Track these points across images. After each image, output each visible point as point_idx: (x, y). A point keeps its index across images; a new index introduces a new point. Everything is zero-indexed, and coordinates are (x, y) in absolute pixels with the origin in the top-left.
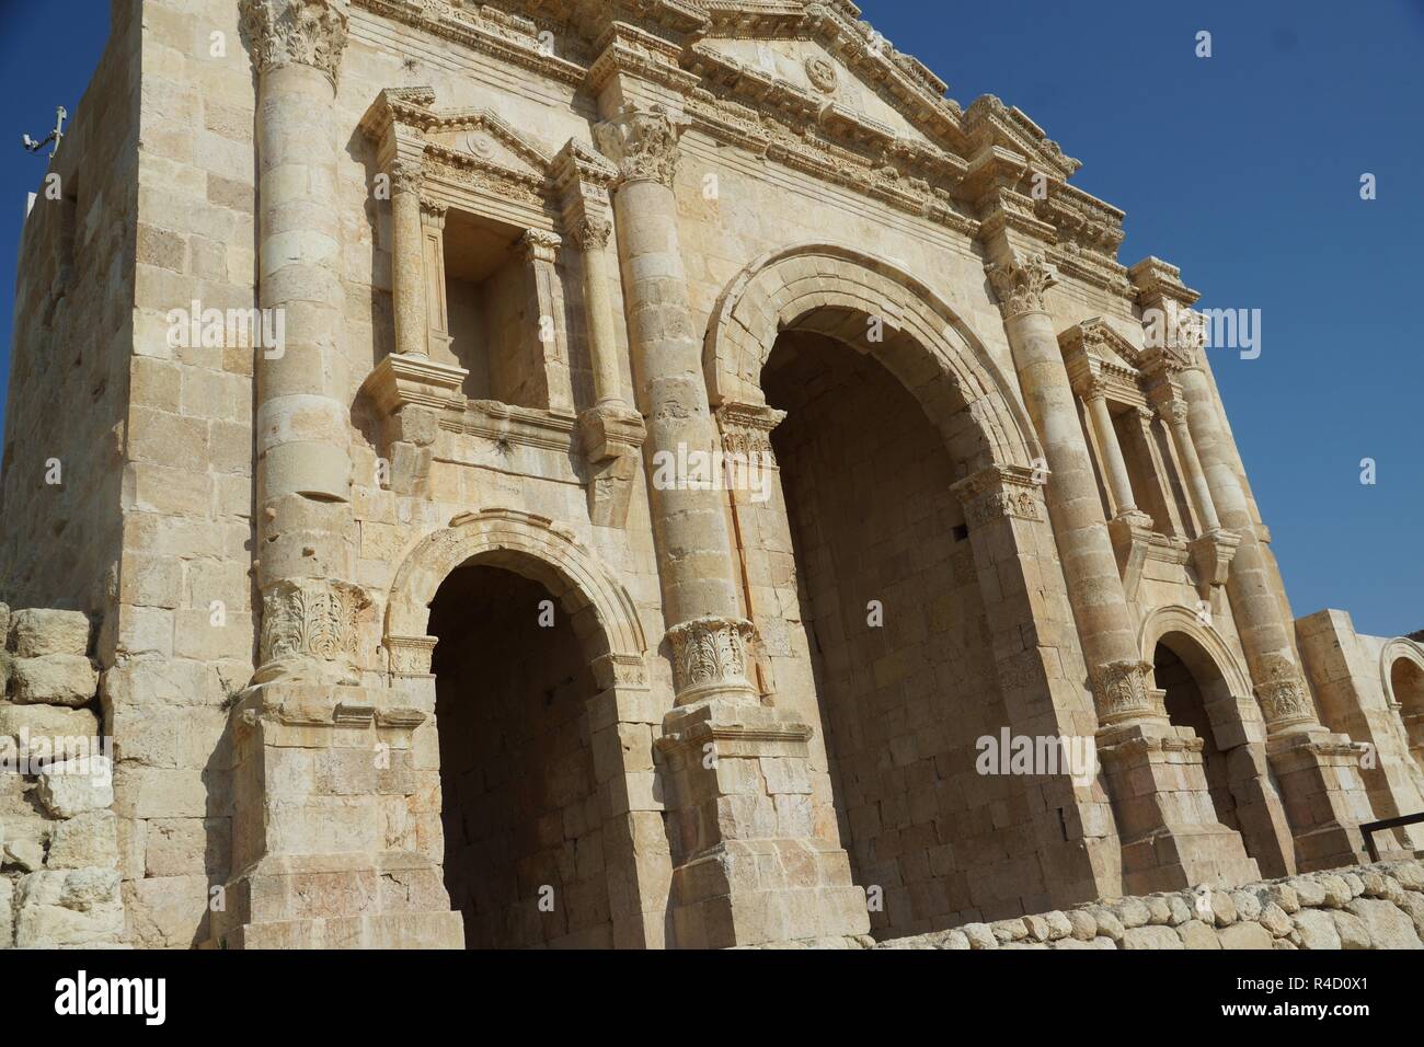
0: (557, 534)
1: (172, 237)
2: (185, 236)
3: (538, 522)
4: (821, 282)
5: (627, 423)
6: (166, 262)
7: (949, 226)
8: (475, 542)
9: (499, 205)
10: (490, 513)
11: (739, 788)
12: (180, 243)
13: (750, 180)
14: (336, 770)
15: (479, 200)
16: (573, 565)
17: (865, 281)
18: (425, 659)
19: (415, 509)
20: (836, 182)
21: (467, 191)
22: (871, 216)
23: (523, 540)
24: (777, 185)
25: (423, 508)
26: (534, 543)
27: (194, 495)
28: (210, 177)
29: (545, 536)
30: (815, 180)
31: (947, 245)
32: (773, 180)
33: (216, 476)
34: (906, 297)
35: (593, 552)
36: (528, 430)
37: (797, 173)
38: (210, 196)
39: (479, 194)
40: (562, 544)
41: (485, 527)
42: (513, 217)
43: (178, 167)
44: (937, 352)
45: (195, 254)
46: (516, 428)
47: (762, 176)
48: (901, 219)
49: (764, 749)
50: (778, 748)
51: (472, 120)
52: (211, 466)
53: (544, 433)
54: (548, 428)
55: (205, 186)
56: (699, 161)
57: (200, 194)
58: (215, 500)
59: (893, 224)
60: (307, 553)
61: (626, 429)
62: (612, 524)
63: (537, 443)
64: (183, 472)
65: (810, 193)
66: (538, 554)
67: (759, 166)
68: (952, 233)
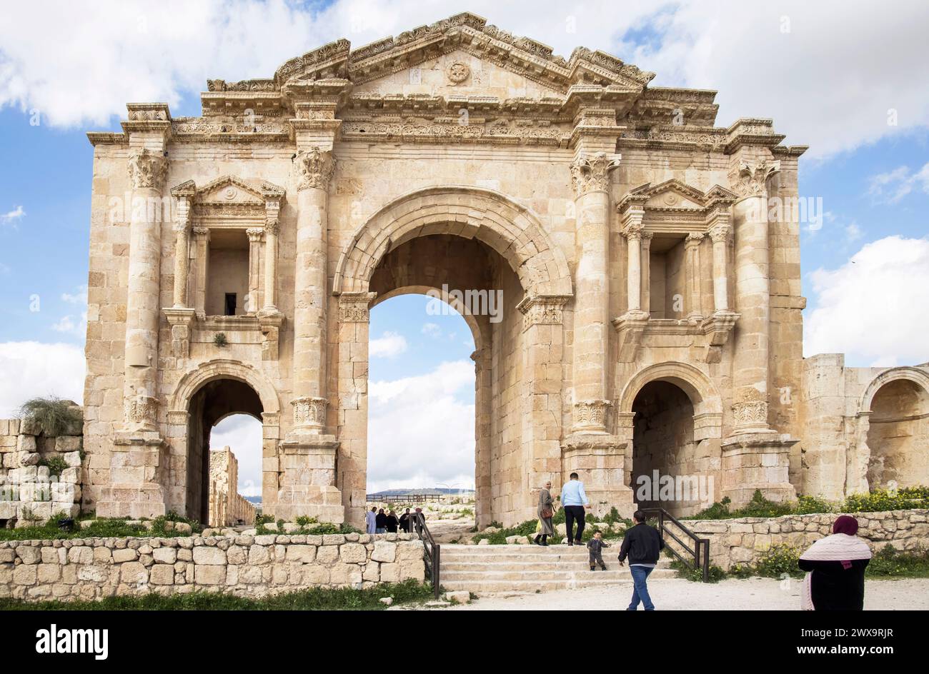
0: (244, 366)
1: (100, 274)
2: (105, 273)
3: (235, 362)
4: (423, 212)
5: (271, 317)
6: (98, 284)
7: (544, 145)
8: (207, 374)
9: (235, 221)
10: (213, 362)
11: (295, 467)
12: (103, 275)
13: (388, 161)
14: (131, 459)
15: (224, 221)
16: (251, 378)
17: (458, 203)
18: (184, 418)
19: (184, 363)
20: (452, 143)
21: (220, 219)
22: (478, 157)
23: (229, 370)
24: (407, 159)
25: (187, 362)
26: (234, 371)
27: (107, 368)
28: (114, 245)
29: (239, 367)
30: (436, 147)
31: (538, 159)
32: (404, 156)
33: (113, 360)
34: (489, 204)
35: (262, 372)
36: (234, 325)
37: (424, 147)
38: (114, 254)
39: (225, 219)
40: (247, 370)
41: (212, 367)
42: (242, 224)
43: (102, 245)
44: (506, 234)
45: (108, 278)
46: (228, 325)
47: (397, 156)
48: (503, 153)
49: (311, 452)
50: (319, 452)
51: (224, 182)
52: (112, 357)
53: (241, 325)
54: (243, 322)
55: (112, 250)
56: (355, 161)
57: (109, 253)
58: (113, 369)
59: (494, 158)
60: (132, 387)
61: (270, 320)
62: (272, 359)
63: (238, 329)
64: (103, 361)
65: (432, 156)
66: (235, 375)
67: (398, 150)
68: (545, 149)
